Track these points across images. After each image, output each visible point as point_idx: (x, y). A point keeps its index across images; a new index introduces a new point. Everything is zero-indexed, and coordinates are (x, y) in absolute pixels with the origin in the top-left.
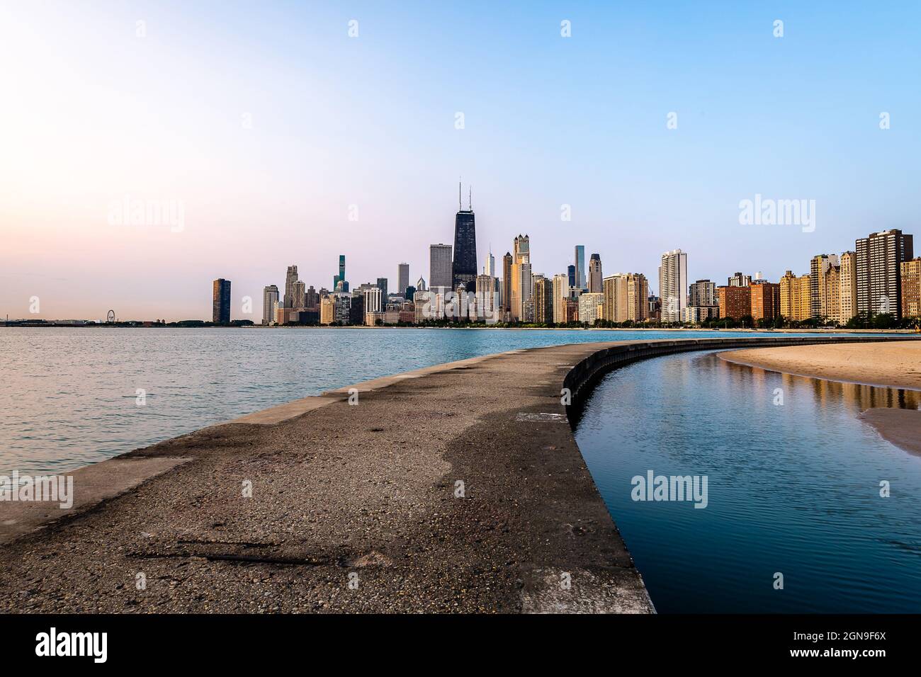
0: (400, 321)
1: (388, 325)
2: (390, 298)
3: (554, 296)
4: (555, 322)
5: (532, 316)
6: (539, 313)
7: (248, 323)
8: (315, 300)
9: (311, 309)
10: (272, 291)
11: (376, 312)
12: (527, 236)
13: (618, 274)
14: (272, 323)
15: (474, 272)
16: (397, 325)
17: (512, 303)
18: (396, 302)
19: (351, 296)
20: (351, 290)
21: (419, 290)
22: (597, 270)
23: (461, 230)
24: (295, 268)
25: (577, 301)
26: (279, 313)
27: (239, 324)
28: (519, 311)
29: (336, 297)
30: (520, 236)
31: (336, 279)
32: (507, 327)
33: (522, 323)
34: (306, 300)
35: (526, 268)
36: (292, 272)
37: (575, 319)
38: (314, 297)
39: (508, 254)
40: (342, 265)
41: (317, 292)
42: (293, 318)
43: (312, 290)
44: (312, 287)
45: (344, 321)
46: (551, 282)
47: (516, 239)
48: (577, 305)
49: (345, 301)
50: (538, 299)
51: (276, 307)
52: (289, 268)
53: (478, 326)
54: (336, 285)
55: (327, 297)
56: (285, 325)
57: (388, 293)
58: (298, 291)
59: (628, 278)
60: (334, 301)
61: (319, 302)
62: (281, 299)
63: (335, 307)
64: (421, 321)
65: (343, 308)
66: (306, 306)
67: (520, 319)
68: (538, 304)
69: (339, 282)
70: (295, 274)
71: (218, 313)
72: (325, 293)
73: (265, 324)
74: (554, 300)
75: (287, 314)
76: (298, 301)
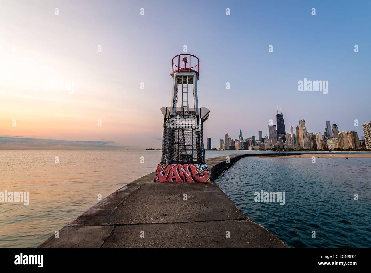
0: (260, 149)
1: (256, 150)
2: (256, 142)
3: (317, 140)
4: (318, 149)
5: (308, 147)
6: (311, 146)
7: (216, 149)
8: (234, 143)
9: (233, 145)
10: (222, 141)
11: (252, 146)
12: (304, 120)
13: (343, 132)
14: (222, 149)
15: (285, 133)
16: (259, 150)
17: (300, 143)
18: (258, 143)
19: (244, 142)
20: (244, 140)
21: (266, 139)
22: (336, 130)
23: (278, 120)
24: (228, 134)
25: (326, 141)
26: (224, 147)
27: (214, 150)
28: (303, 145)
29: (240, 142)
30: (301, 120)
31: (239, 137)
32: (298, 151)
33: (304, 149)
34: (231, 143)
35: (304, 131)
36: (227, 135)
37: (326, 148)
38: (233, 142)
39: (297, 126)
40: (241, 133)
41: (234, 140)
42: (228, 148)
43: (233, 140)
44: (232, 139)
45: (243, 149)
46: (315, 135)
47: (300, 121)
48: (327, 143)
49: (242, 143)
50: (310, 141)
51: (223, 145)
52: (226, 134)
53: (287, 150)
54: (239, 138)
55: (237, 142)
56: (226, 150)
57: (256, 140)
58: (229, 140)
59: (348, 133)
60: (239, 143)
61: (235, 143)
62: (224, 143)
63: (240, 145)
64: (267, 149)
65: (242, 145)
66: (231, 144)
67: (304, 148)
68: (310, 143)
69: (240, 137)
70: (228, 136)
71: (209, 147)
72: (236, 141)
73: (220, 150)
74: (317, 141)
75: (226, 147)
76: (229, 143)
